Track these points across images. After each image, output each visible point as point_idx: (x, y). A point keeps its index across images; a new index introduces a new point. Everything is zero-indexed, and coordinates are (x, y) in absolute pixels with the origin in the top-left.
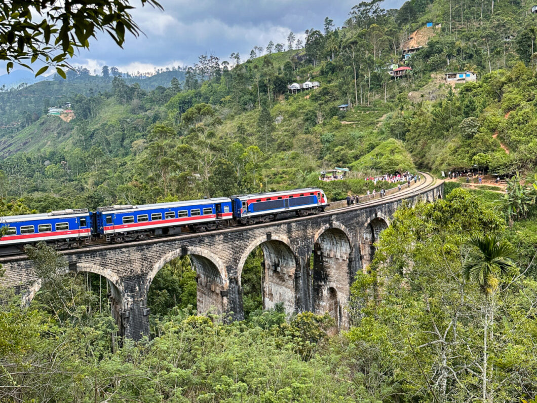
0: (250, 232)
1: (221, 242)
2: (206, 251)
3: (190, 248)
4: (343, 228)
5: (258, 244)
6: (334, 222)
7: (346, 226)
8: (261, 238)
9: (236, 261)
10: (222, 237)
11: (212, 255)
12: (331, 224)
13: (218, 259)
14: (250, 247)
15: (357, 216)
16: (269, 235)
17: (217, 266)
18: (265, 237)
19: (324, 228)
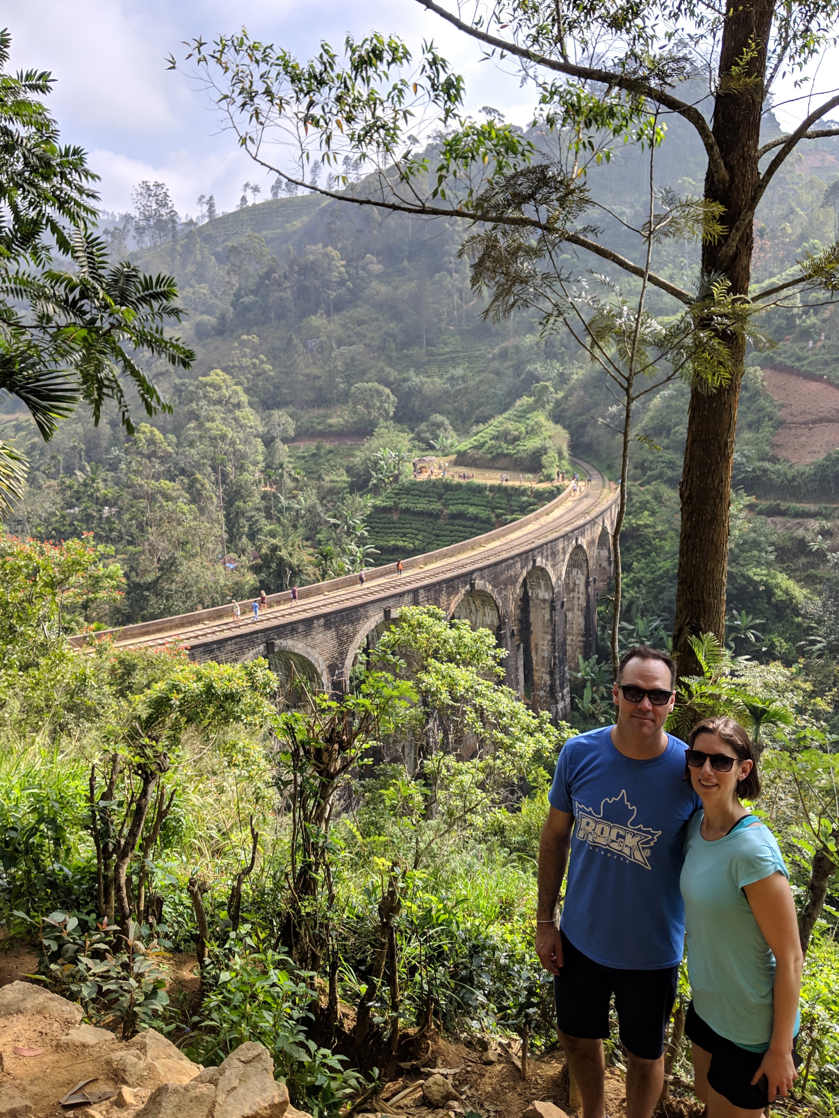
0: (361, 610)
1: (321, 629)
2: (300, 645)
3: (278, 642)
4: (489, 588)
5: (373, 627)
6: (477, 582)
7: (494, 586)
8: (377, 617)
9: (342, 655)
10: (322, 621)
11: (309, 649)
12: (472, 585)
13: (317, 656)
14: (361, 632)
15: (509, 567)
16: (387, 613)
17: (316, 665)
18: (382, 614)
19: (463, 592)
